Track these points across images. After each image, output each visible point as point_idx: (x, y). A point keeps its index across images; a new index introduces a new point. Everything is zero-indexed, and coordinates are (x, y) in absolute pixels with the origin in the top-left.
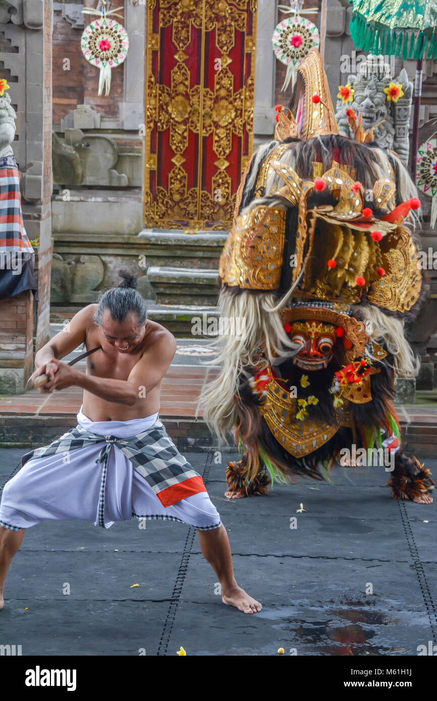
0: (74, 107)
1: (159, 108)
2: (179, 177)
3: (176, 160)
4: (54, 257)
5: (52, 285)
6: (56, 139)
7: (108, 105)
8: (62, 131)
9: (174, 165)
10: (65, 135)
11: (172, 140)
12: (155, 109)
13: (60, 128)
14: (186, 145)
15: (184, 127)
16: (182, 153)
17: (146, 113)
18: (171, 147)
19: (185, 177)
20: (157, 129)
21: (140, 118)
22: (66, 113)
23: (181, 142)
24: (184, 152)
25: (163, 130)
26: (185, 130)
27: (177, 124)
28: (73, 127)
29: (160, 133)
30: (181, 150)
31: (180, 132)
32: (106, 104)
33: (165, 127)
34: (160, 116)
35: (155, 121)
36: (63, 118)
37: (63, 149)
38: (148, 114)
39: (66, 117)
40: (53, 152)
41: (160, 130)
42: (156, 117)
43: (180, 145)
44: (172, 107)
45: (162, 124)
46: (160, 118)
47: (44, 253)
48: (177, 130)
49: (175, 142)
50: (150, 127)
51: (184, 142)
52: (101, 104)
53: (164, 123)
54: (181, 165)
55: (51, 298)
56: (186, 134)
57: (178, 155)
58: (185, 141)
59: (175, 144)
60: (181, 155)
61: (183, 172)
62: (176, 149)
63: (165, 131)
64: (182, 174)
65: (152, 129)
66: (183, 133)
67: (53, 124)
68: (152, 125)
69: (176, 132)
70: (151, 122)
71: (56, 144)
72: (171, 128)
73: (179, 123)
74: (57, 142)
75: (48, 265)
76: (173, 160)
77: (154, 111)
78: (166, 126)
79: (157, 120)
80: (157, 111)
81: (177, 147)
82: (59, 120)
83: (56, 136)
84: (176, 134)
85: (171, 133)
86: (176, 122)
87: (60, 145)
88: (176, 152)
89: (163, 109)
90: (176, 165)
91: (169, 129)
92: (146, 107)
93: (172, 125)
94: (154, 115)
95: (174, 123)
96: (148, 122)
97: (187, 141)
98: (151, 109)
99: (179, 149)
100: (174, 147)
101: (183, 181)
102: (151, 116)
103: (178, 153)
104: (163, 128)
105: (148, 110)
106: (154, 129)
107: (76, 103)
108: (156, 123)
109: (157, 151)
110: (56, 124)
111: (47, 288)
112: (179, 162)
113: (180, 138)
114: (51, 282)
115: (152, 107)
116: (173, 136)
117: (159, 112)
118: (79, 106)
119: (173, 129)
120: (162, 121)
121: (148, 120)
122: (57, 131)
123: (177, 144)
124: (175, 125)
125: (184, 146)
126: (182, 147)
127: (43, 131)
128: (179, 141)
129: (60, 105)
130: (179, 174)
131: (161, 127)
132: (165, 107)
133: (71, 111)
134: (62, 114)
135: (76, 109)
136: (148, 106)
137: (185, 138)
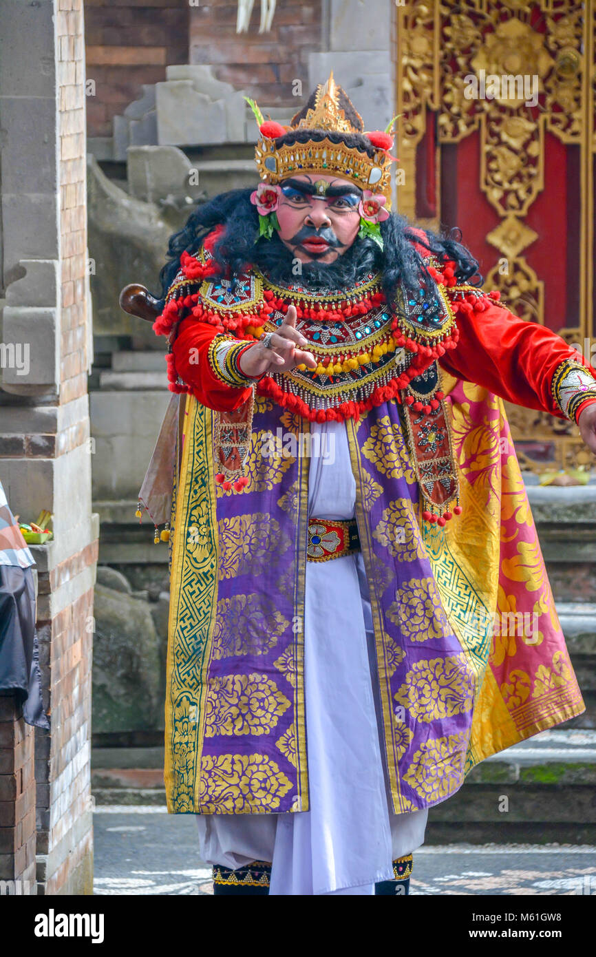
0: (159, 75)
1: (441, 64)
2: (514, 293)
3: (505, 238)
4: (101, 580)
5: (94, 675)
6: (97, 182)
7: (270, 64)
8: (118, 157)
9: (498, 253)
10: (130, 168)
11: (489, 170)
12: (429, 68)
13: (110, 145)
14: (538, 185)
15: (531, 126)
16: (524, 212)
17: (397, 83)
18: (484, 195)
19: (535, 294)
20: (435, 138)
21: (378, 102)
22: (131, 95)
23: (519, 176)
24: (532, 208)
25: (457, 139)
26: (534, 136)
27: (505, 116)
28: (154, 142)
29: (445, 147)
30: (521, 203)
31: (516, 144)
32: (264, 59)
33: (463, 128)
34: (445, 91)
35: (428, 110)
36: (121, 114)
37: (124, 215)
38: (407, 86)
39: (130, 110)
40: (93, 229)
41: (448, 139)
42: (432, 97)
43: (515, 186)
44: (488, 61)
45: (454, 119)
46: (448, 98)
47: (68, 566)
48: (504, 137)
49: (498, 177)
50: (414, 132)
51: (530, 176)
52: (245, 60)
53: (459, 115)
54: (519, 255)
55: (95, 720)
56: (536, 149)
57: (511, 221)
58: (533, 171)
59: (500, 184)
60: (520, 219)
61: (528, 278)
62: (503, 201)
63: (464, 140)
64: (524, 284)
65: (419, 137)
66: (526, 145)
67: (88, 136)
68: (419, 122)
69: (501, 143)
70: (416, 112)
71: (97, 200)
72: (484, 133)
73: (512, 113)
74: (103, 195)
75: (80, 606)
76: (495, 239)
77: (424, 77)
78: (468, 125)
79: (435, 106)
80: (437, 73)
81: (507, 193)
82: (108, 120)
83: (98, 172)
84: (504, 150)
85: (486, 148)
86: (502, 109)
87: (114, 203)
88: (501, 212)
89: (456, 68)
90: (504, 256)
91: (476, 134)
92: (397, 63)
93: (489, 119)
94: (427, 91)
95: (494, 114)
96: (406, 115)
97: (539, 170)
98: (415, 71)
99: (512, 200)
100: (495, 195)
101: (529, 307)
102: (416, 93)
103: (511, 214)
104: (456, 131)
105: (405, 74)
106: (425, 136)
107: (162, 61)
108: (432, 116)
109: (438, 209)
110: (99, 135)
111: (81, 684)
112: (514, 243)
113: (515, 161)
114: (94, 664)
115: (417, 63)
116: (491, 158)
117: (443, 80)
118: (172, 70)
119: (493, 134)
120: (455, 110)
121: (408, 107)
122: (103, 156)
123: (506, 185)
124: (498, 121)
125: (529, 191)
126: (522, 194)
127: (58, 158)
128: (511, 173)
129: (110, 68)
130: (514, 284)
131: (449, 127)
132: (461, 61)
133: (146, 87)
134: (121, 98)
135: (164, 79)
136: (405, 61)
137: (532, 161)
